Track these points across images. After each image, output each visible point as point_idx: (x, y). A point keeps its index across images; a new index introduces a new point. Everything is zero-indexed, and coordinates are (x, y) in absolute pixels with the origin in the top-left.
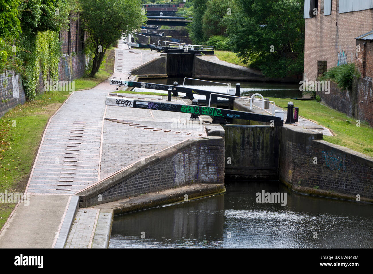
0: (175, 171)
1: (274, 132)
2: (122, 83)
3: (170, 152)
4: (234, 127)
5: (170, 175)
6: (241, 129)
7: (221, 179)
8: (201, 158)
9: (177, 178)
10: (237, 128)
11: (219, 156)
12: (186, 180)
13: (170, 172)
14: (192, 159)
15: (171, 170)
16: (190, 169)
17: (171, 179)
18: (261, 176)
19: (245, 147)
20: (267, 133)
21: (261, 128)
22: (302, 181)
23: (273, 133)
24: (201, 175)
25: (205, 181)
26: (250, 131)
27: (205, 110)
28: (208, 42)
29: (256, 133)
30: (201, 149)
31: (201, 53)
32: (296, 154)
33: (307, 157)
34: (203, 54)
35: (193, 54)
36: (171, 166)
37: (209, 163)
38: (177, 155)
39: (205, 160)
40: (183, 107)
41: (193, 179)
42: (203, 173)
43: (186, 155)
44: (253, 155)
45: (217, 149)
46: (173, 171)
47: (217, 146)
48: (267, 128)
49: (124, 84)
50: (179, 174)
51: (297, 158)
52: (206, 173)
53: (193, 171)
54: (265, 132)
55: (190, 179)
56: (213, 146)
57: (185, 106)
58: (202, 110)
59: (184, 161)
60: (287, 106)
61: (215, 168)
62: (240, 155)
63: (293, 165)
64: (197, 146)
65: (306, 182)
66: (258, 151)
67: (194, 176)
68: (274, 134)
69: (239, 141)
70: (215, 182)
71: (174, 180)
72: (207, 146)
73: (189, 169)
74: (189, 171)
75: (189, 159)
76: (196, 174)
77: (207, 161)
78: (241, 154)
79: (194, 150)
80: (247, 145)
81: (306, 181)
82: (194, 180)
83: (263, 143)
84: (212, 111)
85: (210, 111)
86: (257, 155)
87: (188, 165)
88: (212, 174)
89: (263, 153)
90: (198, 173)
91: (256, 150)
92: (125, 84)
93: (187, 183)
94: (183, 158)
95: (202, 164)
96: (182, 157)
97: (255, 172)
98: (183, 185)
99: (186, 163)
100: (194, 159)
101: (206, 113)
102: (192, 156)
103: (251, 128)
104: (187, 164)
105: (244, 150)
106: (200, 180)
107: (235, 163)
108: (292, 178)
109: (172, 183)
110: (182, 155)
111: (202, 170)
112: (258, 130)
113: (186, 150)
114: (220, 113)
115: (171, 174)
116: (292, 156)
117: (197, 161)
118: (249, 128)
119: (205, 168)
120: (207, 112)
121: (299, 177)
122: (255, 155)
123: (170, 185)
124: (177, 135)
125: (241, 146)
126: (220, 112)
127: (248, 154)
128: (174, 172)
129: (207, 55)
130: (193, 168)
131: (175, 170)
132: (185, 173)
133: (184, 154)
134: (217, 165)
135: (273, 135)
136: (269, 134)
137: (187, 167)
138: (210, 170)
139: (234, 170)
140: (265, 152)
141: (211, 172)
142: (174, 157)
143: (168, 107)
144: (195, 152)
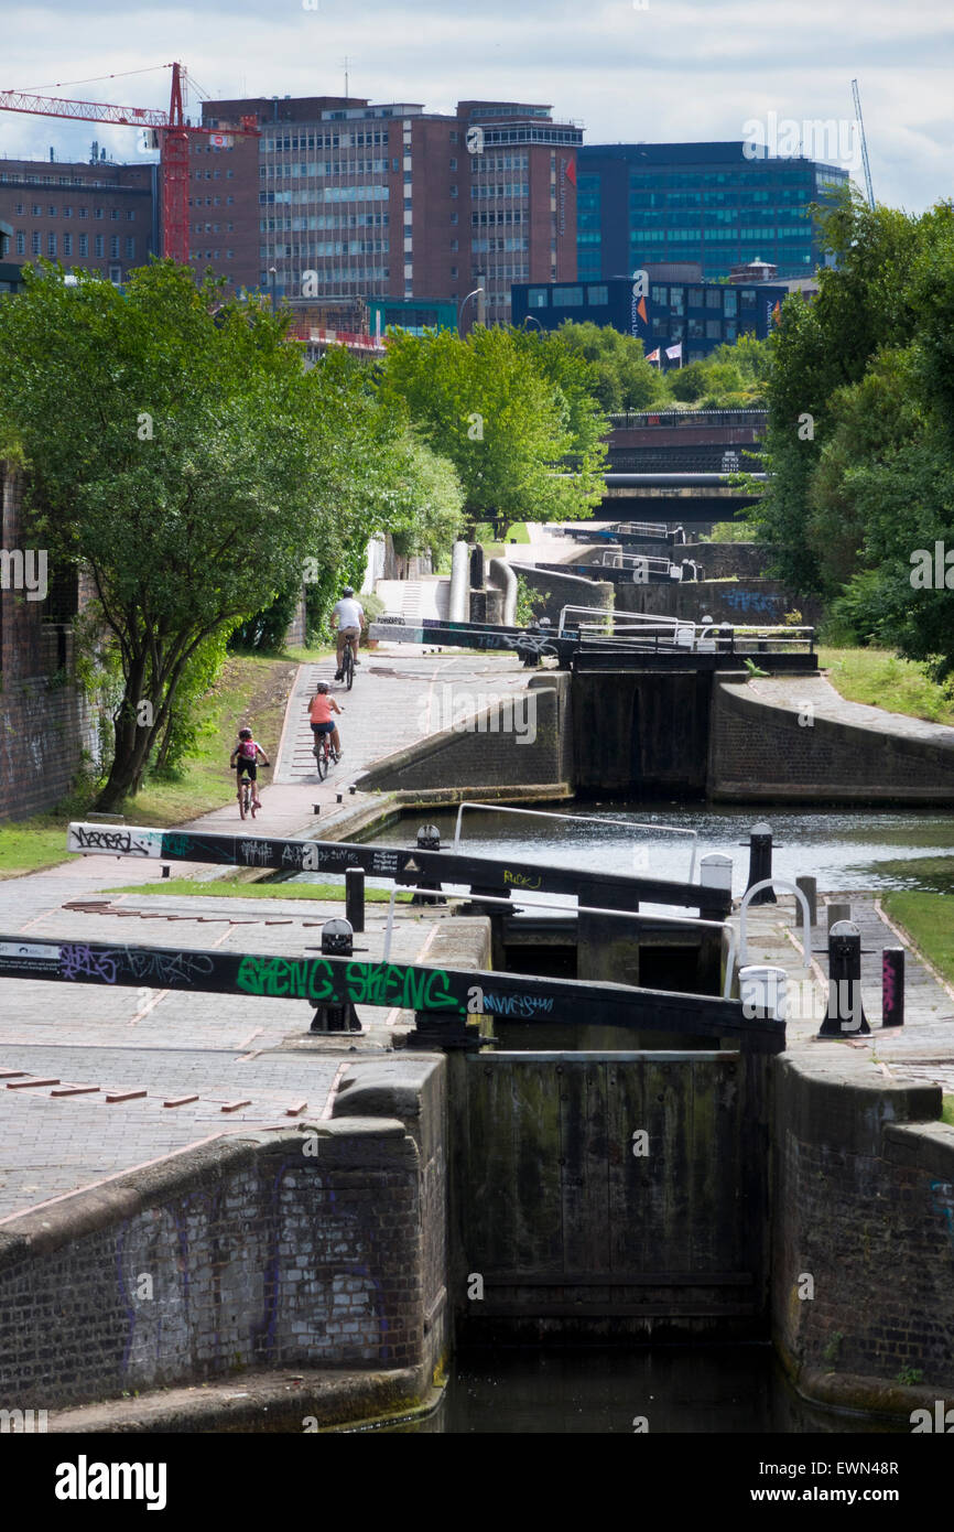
0: (125, 1307)
1: (736, 1085)
2: (129, 840)
3: (93, 1209)
4: (520, 1064)
5: (99, 1331)
6: (560, 1073)
7: (400, 1344)
8: (290, 1237)
9: (138, 1344)
10: (539, 1067)
11: (389, 1221)
12: (200, 1355)
13: (97, 1313)
14: (233, 1241)
15: (99, 1306)
16: (223, 1295)
17: (100, 1352)
18: (674, 1322)
19: (588, 1168)
20: (701, 1091)
21: (667, 1067)
22: (841, 1342)
23: (731, 1089)
24: (288, 1324)
25: (315, 1357)
26: (609, 1085)
27: (366, 978)
28: (840, 603)
29: (644, 1092)
30: (283, 1189)
31: (746, 668)
32: (810, 1200)
33: (862, 1215)
34: (757, 670)
35: (705, 671)
36: (103, 1282)
37: (331, 1263)
38: (136, 1222)
39: (308, 1247)
40: (247, 967)
41: (240, 1349)
42: (300, 1313)
43: (192, 1221)
44: (629, 1208)
45: (375, 1185)
46: (115, 1309)
47: (377, 1168)
48: (700, 1062)
49: (141, 849)
50: (154, 1324)
51: (817, 1221)
52: (318, 1314)
53: (240, 1305)
54: (689, 1083)
55: (225, 1351)
56: (355, 1168)
57: (258, 958)
58: (350, 978)
59: (182, 1251)
60: (825, 947)
61: (363, 1289)
62: (558, 1215)
63: (808, 1258)
64: (261, 1175)
65: (861, 1351)
66: (655, 1189)
67: (247, 1332)
68: (737, 1093)
69: (556, 1138)
70: (370, 1360)
71: (119, 1356)
72: (319, 1174)
73: (217, 1297)
74: (219, 1308)
75: (216, 1243)
76: (260, 1319)
77: (319, 1251)
78: (565, 1205)
79: (244, 1192)
80: (595, 1157)
81: (863, 1344)
82: (246, 1352)
83: (680, 1141)
84: (401, 982)
85: (394, 984)
86: (648, 1209)
87: (207, 1272)
88: (348, 1318)
89: (681, 1200)
90: (269, 1317)
91: (647, 1185)
92: (145, 847)
93: (206, 1368)
94: (173, 1238)
95: (292, 1266)
96: (170, 1231)
97: (644, 1300)
98: (181, 1383)
99: (193, 1265)
100: (243, 1243)
101: (370, 996)
102: (233, 1229)
103: (616, 1066)
104: (199, 1267)
105: (580, 1183)
106: (284, 1353)
107: (536, 1254)
108: (801, 1327)
109: (108, 1371)
110: (170, 1225)
111: (296, 1297)
112: (653, 1074)
113: (193, 1196)
114: (443, 991)
115: (102, 1325)
116: (800, 1211)
117: (264, 1255)
118: (600, 1068)
119: (313, 1287)
120: (377, 990)
121: (827, 1321)
122: (640, 1213)
123: (97, 1381)
124: (168, 1116)
125: (562, 1162)
126: (446, 987)
127: (604, 1206)
128: (122, 1315)
129: (782, 675)
130: (243, 1290)
131: (128, 1302)
132: (194, 1319)
133: (181, 1217)
134: (376, 1272)
135: (735, 1099)
136: (711, 1097)
137: (203, 1286)
138: (341, 1299)
139: (529, 1296)
140: (690, 1194)
141: (345, 1310)
142: (119, 1235)
143: (165, 965)
144: (250, 1203)
